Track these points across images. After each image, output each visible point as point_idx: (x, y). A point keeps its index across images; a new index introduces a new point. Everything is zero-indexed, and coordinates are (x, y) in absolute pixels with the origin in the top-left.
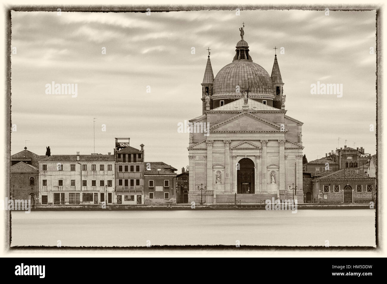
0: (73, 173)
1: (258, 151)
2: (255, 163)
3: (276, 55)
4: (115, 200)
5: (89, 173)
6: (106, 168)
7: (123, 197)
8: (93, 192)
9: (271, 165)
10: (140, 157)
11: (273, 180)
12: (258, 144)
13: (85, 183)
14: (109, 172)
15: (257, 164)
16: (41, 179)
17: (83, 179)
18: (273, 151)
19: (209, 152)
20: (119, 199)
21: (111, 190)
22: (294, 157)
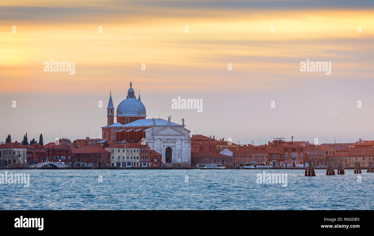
0: (123, 153)
1: (174, 144)
2: (172, 149)
3: (139, 95)
4: (139, 165)
5: (130, 154)
6: (136, 151)
7: (142, 164)
8: (131, 162)
9: (178, 150)
10: (147, 147)
11: (179, 157)
12: (174, 140)
13: (128, 158)
14: (137, 153)
15: (173, 149)
16: (112, 156)
17: (127, 156)
18: (179, 144)
19: (155, 144)
20: (141, 165)
21: (138, 161)
22: (187, 146)
